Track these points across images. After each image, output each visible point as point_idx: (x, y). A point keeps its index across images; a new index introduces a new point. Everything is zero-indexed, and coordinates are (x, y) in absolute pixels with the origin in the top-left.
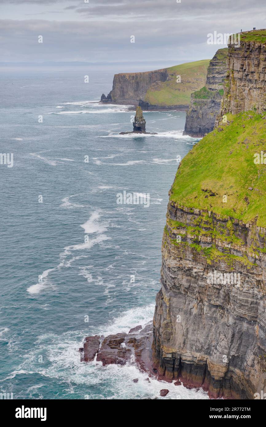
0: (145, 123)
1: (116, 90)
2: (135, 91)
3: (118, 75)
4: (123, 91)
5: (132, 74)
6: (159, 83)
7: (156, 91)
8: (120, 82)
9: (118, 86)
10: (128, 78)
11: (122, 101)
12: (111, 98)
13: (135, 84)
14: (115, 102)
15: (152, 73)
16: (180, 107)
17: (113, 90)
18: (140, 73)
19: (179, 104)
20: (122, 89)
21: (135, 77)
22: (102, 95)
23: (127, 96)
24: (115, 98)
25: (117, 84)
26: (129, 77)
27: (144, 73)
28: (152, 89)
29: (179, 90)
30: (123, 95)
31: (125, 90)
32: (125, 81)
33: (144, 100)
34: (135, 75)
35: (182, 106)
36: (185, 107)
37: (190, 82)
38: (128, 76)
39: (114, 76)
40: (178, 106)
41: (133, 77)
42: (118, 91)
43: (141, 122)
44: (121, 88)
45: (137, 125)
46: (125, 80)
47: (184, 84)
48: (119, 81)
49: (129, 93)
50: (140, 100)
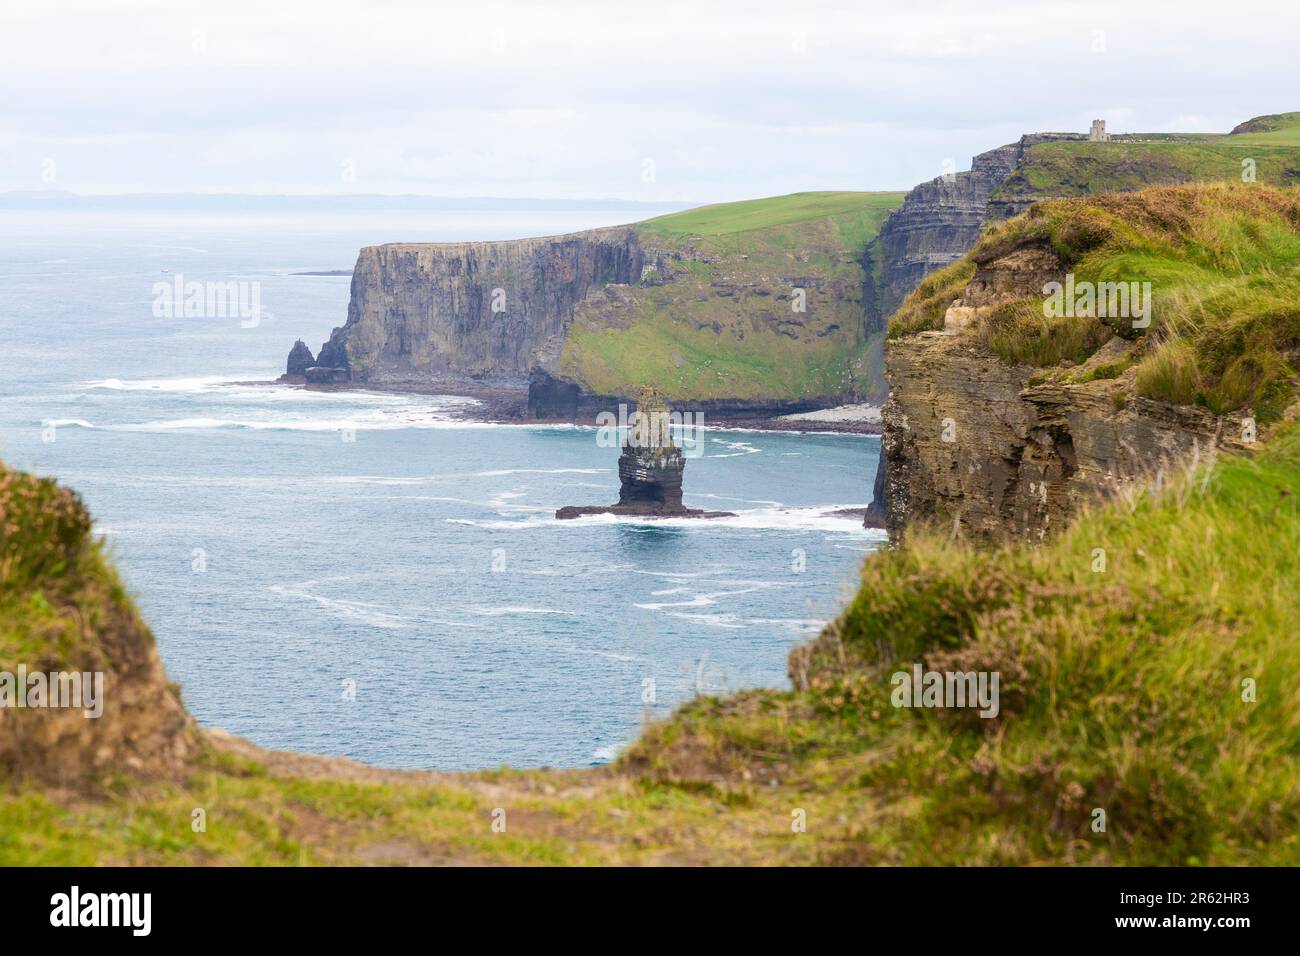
0: (683, 462)
1: (367, 322)
2: (463, 330)
3: (381, 252)
4: (401, 331)
5: (449, 247)
6: (621, 294)
7: (610, 330)
8: (387, 284)
9: (379, 302)
10: (428, 266)
11: (398, 378)
12: (344, 361)
13: (464, 298)
14: (364, 380)
15: (554, 245)
16: (729, 409)
17: (350, 322)
18: (493, 247)
19: (726, 397)
20: (399, 321)
21: (464, 264)
22: (292, 346)
23: (420, 357)
24: (366, 361)
25: (371, 294)
26: (434, 262)
27: (510, 246)
28: (593, 319)
29: (717, 328)
30: (403, 351)
31: (414, 323)
32: (415, 280)
33: (556, 371)
34: (462, 253)
35: (740, 405)
36: (753, 409)
37: (764, 294)
38: (429, 256)
39: (357, 255)
40: (719, 406)
41: (455, 262)
42: (380, 330)
43: (663, 462)
44: (394, 314)
45: (641, 475)
46: (414, 274)
47: (736, 300)
48: (384, 281)
49: (433, 337)
50: (538, 371)
